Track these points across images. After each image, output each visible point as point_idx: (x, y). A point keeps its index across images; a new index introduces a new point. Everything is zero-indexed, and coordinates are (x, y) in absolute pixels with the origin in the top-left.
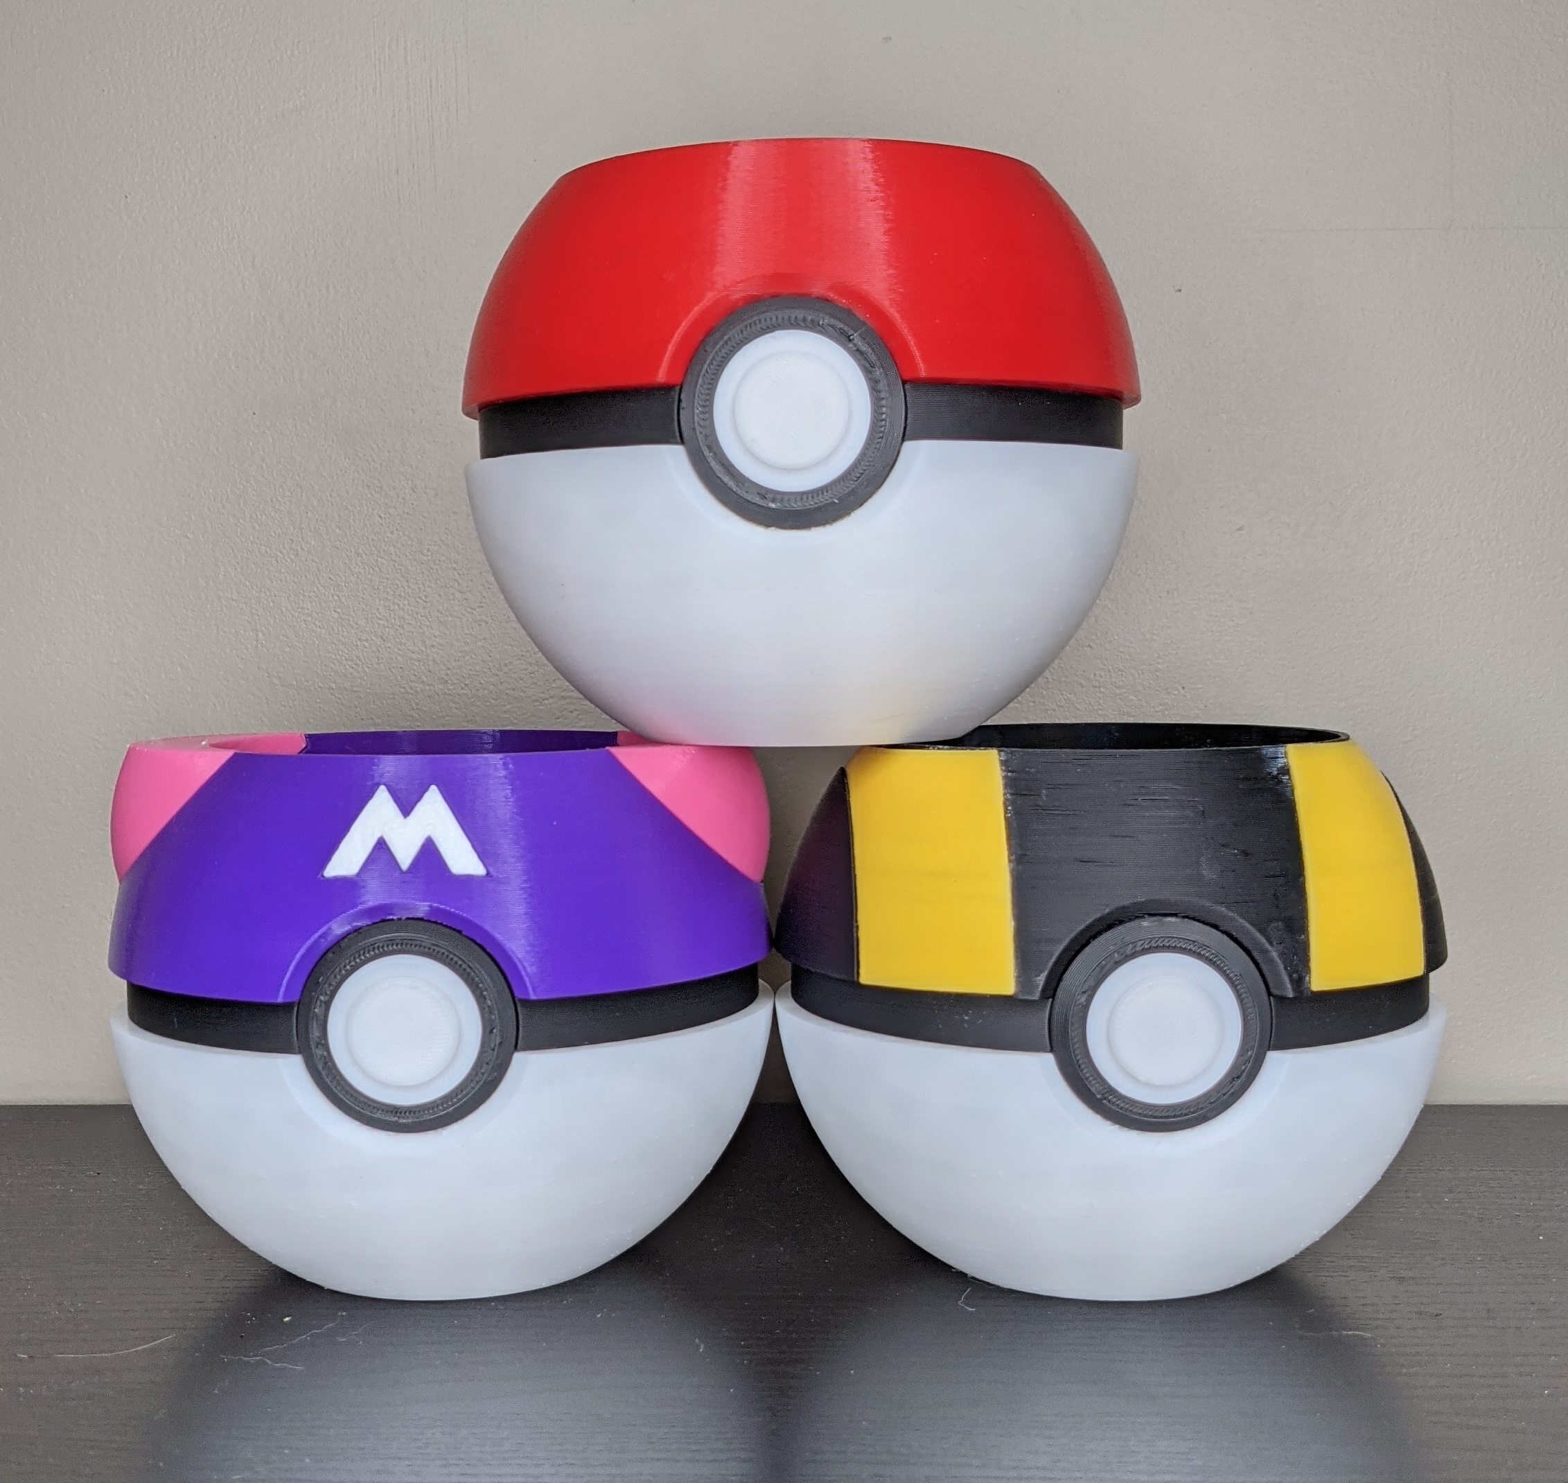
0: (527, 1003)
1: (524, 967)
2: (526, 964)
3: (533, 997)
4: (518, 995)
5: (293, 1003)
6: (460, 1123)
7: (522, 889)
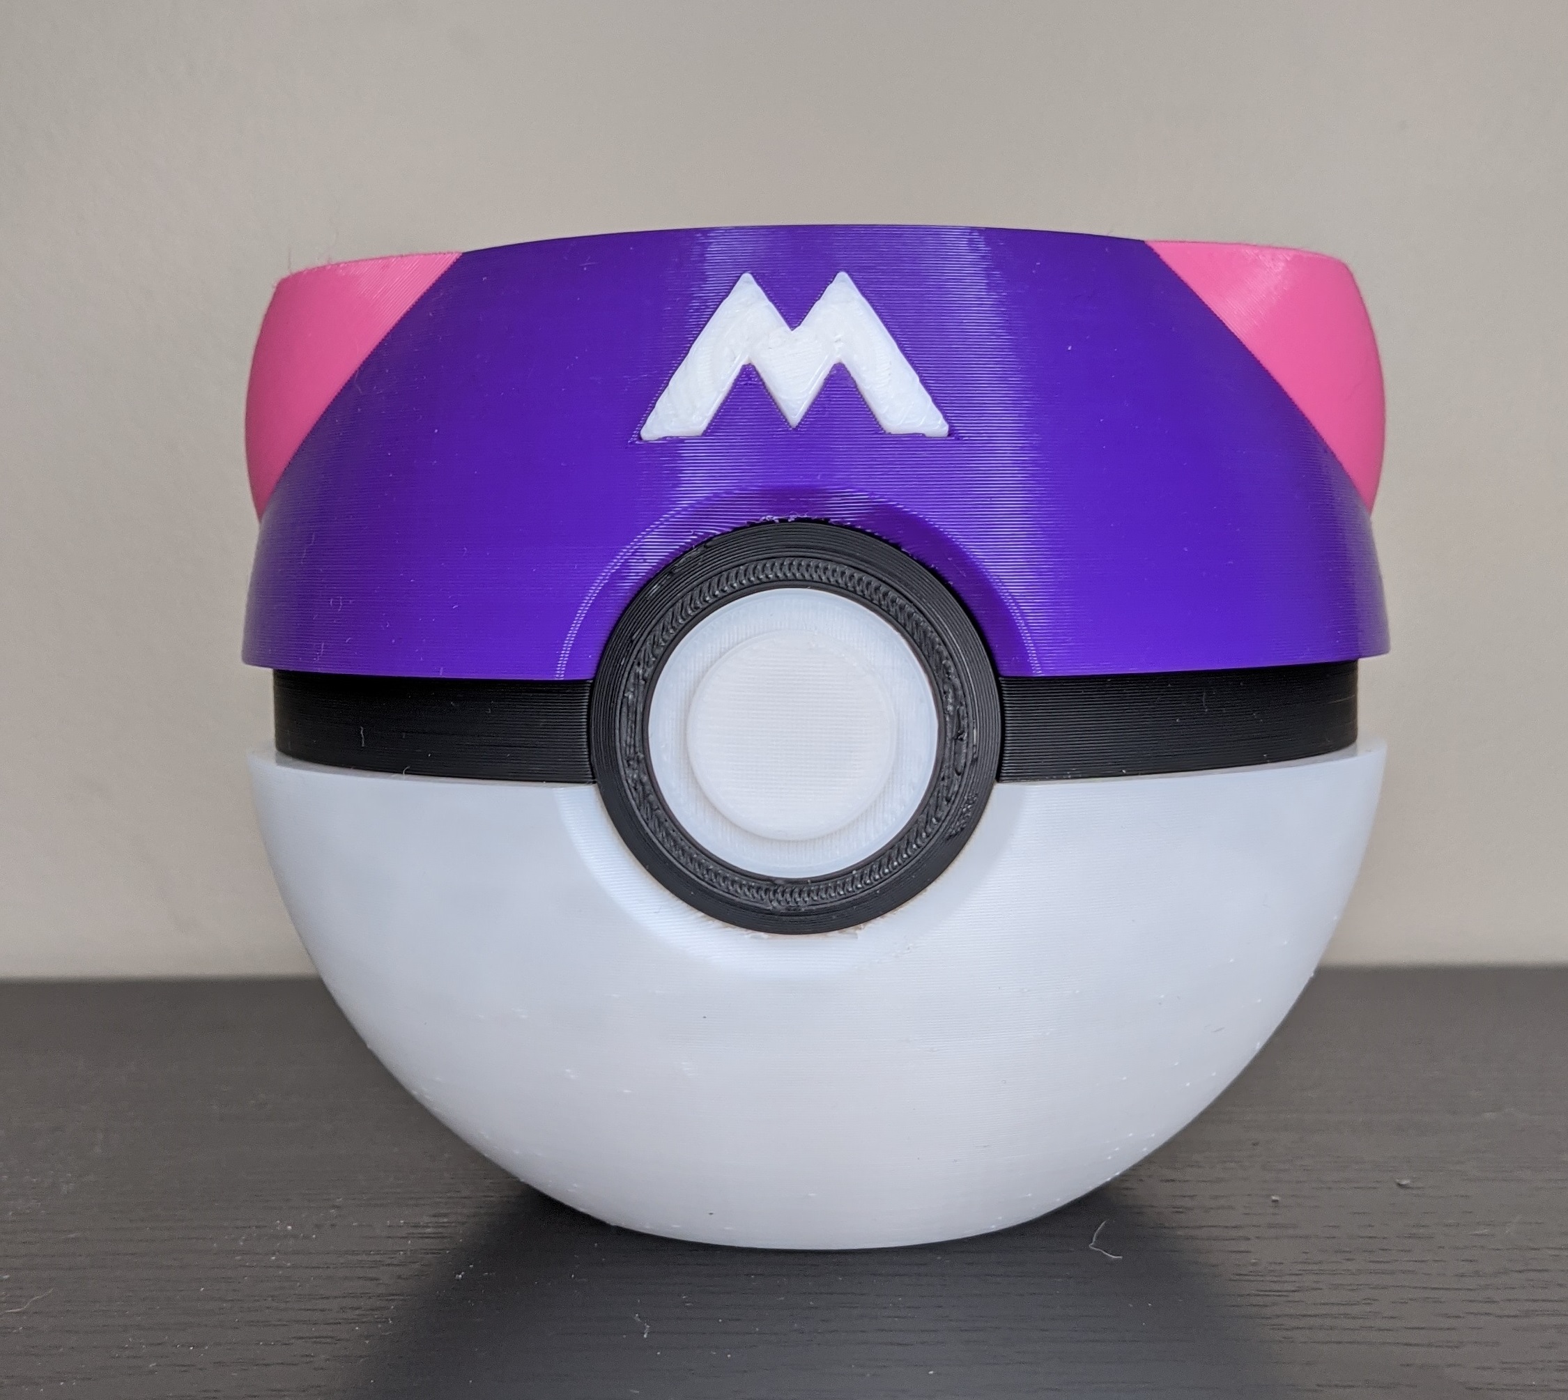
0: (1027, 683)
1: (1023, 614)
2: (1026, 607)
3: (1039, 673)
4: (1006, 670)
5: (583, 682)
6: (890, 916)
7: (1016, 463)
